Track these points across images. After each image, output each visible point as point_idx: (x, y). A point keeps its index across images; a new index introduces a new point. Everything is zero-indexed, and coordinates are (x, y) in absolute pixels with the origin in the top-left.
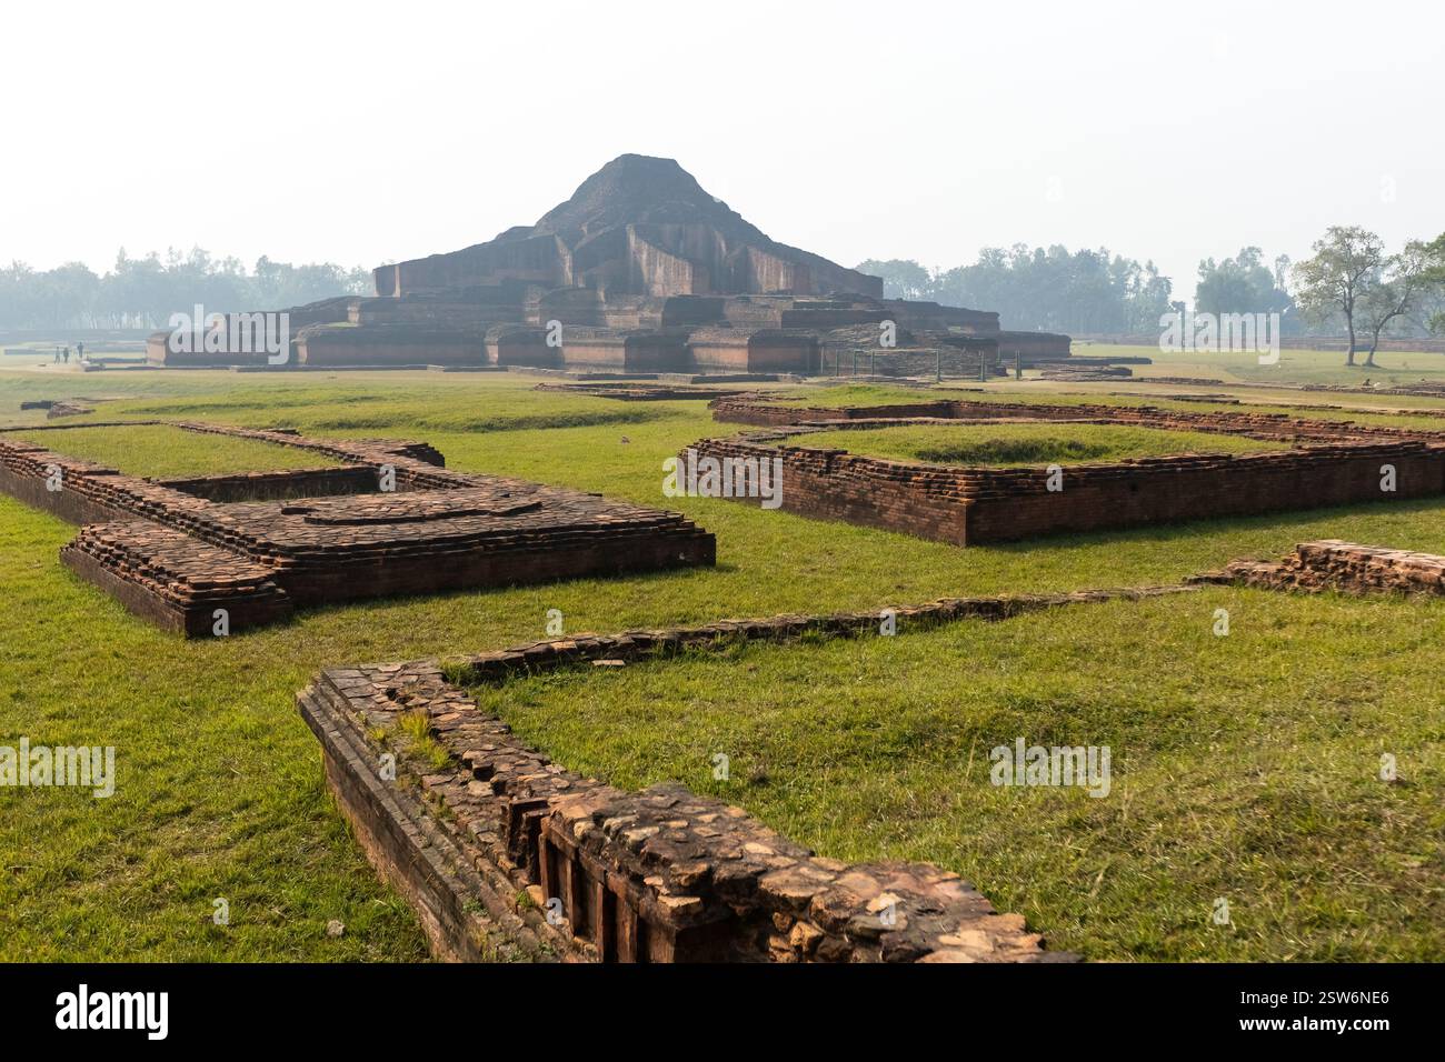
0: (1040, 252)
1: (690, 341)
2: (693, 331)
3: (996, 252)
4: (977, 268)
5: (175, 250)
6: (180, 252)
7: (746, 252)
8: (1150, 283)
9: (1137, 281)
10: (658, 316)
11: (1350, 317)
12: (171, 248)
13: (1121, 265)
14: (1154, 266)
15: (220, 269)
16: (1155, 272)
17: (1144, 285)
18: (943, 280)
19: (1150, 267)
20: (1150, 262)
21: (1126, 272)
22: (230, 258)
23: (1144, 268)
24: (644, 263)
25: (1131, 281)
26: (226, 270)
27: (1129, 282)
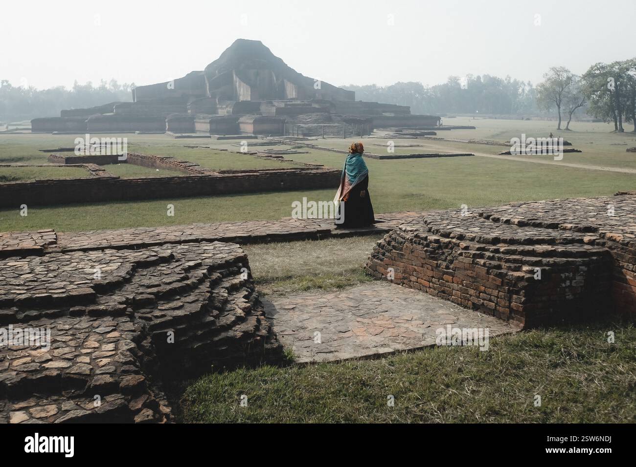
0: (479, 78)
1: (239, 121)
2: (242, 116)
3: (455, 78)
4: (446, 85)
5: (104, 80)
6: (106, 81)
7: (283, 82)
8: (529, 91)
9: (523, 90)
10: (231, 110)
11: (559, 108)
12: (102, 80)
13: (516, 83)
14: (531, 83)
15: (122, 88)
16: (531, 86)
17: (526, 92)
18: (429, 90)
19: (529, 84)
20: (529, 82)
21: (518, 86)
22: (126, 84)
23: (526, 84)
24: (238, 86)
25: (520, 90)
26: (124, 89)
27: (519, 91)
